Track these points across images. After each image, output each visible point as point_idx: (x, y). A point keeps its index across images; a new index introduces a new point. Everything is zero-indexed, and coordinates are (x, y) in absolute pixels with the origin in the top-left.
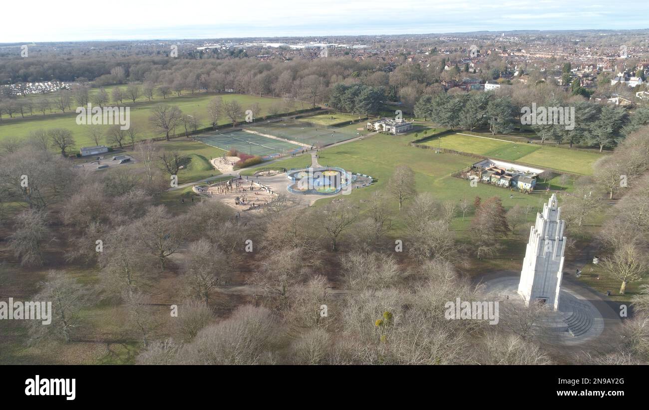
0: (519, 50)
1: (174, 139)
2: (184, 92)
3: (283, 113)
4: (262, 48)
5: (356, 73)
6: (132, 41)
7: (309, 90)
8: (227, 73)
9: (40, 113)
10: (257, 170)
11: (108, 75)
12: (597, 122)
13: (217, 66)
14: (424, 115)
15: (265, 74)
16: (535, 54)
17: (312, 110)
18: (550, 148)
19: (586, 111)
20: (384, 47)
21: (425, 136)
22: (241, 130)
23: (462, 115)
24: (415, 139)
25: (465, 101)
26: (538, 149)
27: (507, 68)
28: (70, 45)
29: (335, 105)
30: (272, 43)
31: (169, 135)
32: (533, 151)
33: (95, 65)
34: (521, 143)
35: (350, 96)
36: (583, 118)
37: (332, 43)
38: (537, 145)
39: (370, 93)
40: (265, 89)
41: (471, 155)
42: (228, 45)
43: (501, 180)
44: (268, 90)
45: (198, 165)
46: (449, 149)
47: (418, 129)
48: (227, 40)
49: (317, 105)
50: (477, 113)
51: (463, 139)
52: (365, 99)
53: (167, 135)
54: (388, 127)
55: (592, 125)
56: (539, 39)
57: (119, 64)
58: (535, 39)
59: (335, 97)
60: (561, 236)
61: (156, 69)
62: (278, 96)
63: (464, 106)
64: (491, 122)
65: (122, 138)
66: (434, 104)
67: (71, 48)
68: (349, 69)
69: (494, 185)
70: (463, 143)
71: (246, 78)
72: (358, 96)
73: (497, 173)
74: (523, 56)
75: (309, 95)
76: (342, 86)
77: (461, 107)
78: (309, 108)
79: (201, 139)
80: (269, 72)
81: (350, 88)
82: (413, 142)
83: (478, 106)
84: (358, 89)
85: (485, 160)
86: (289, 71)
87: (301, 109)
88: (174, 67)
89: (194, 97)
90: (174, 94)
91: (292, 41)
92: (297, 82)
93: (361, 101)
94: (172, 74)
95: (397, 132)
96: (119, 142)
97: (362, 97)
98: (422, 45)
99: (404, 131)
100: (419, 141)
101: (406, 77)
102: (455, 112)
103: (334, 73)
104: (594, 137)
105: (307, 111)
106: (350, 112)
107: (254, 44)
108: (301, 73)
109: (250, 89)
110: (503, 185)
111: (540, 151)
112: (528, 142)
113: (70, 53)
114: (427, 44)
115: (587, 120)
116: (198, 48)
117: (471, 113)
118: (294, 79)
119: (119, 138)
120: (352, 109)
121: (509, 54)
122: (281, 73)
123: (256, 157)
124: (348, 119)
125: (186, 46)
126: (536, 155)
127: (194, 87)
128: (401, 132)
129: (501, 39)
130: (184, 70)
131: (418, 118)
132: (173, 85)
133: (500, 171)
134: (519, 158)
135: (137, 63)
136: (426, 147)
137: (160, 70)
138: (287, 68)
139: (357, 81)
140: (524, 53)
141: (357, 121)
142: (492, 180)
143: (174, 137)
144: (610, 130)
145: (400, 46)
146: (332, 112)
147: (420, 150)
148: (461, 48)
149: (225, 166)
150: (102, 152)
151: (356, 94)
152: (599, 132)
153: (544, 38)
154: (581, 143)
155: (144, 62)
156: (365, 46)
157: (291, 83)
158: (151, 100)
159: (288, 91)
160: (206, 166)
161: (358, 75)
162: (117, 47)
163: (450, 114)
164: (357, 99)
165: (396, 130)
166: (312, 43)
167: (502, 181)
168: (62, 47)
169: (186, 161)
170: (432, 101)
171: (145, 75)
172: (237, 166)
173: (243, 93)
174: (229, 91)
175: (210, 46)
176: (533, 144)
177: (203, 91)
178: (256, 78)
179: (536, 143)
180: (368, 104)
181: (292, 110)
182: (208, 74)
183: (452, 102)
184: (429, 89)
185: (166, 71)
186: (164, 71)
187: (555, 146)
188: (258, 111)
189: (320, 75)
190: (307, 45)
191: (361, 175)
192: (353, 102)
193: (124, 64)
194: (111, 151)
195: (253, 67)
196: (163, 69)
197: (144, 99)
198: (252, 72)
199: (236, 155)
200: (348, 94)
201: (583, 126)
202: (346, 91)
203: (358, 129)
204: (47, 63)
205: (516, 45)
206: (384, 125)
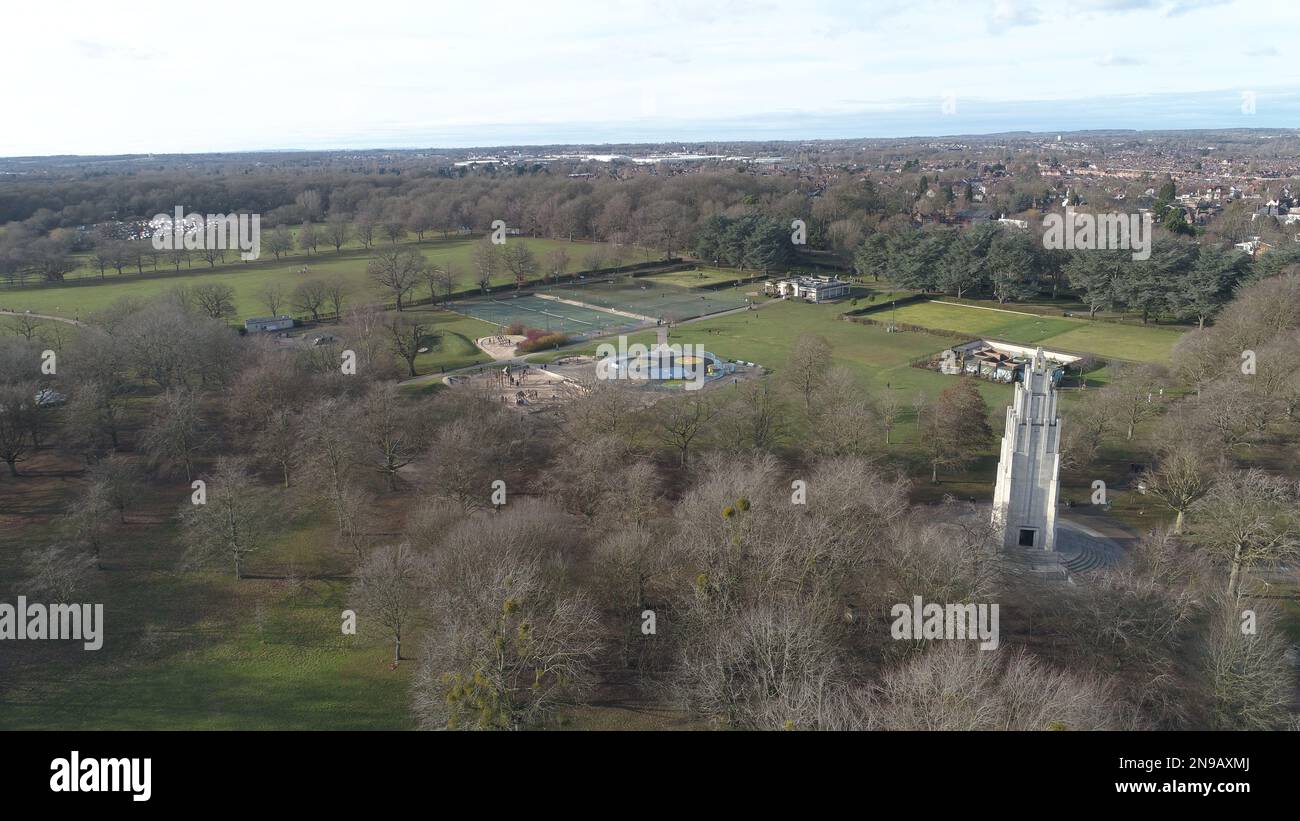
0: (1085, 165)
1: (408, 309)
2: (428, 235)
3: (610, 267)
4: (579, 162)
5: (749, 197)
6: (333, 152)
7: (660, 226)
8: (510, 199)
9: (173, 267)
10: (560, 354)
11: (291, 206)
12: (1190, 275)
13: (492, 188)
14: (872, 269)
15: (578, 201)
16: (1116, 172)
17: (664, 263)
18: (1104, 325)
19: (1170, 255)
20: (815, 161)
21: (872, 304)
22: (531, 295)
23: (941, 267)
24: (853, 308)
25: (948, 243)
26: (1081, 326)
27: (1048, 193)
28: (217, 159)
29: (707, 254)
30: (598, 154)
31: (402, 301)
32: (1071, 330)
33: (268, 188)
34: (1053, 317)
35: (734, 236)
36: (1165, 266)
37: (715, 154)
38: (1081, 321)
39: (773, 231)
40: (578, 228)
41: (953, 333)
42: (514, 159)
43: (999, 371)
44: (584, 229)
45: (453, 348)
46: (913, 324)
47: (859, 294)
48: (512, 150)
49: (674, 255)
50: (968, 261)
51: (942, 310)
52: (762, 242)
53: (399, 301)
54: (803, 289)
55: (1182, 281)
56: (1132, 146)
57: (310, 187)
58: (1122, 147)
59: (706, 238)
60: (1053, 419)
61: (379, 194)
62: (603, 239)
63: (946, 251)
64: (996, 278)
65: (318, 303)
66: (891, 249)
67: (217, 164)
68: (738, 191)
69: (987, 379)
70: (941, 316)
71: (544, 208)
72: (749, 235)
73: (993, 360)
74: (1091, 175)
75: (661, 235)
76: (721, 218)
77: (940, 253)
78: (658, 260)
79: (457, 308)
80: (588, 197)
81: (737, 221)
82: (847, 314)
83: (971, 249)
84: (751, 224)
85: (978, 340)
86: (625, 194)
87: (646, 261)
88: (411, 192)
89: (448, 241)
90: (413, 237)
91: (636, 151)
92: (639, 214)
93: (755, 245)
94: (407, 203)
95: (819, 298)
96: (314, 310)
97: (756, 237)
98: (892, 156)
99: (833, 298)
100: (857, 313)
101: (843, 203)
102: (929, 261)
103: (708, 197)
104: (1185, 303)
105: (655, 265)
106: (734, 267)
107: (564, 156)
108: (646, 198)
109: (551, 227)
110: (1002, 379)
111: (1085, 329)
112: (1065, 316)
113: (218, 172)
114: (903, 155)
115: (1172, 271)
116: (456, 164)
117: (958, 263)
118: (634, 208)
119: (313, 305)
120: (739, 260)
121: (1063, 173)
122: (611, 197)
123: (557, 334)
124: (732, 277)
125: (435, 161)
126: (1076, 335)
127: (448, 225)
128: (826, 298)
129: (1053, 147)
130: (431, 196)
131: (862, 274)
132: (411, 220)
133: (998, 357)
134: (1042, 339)
135: (345, 185)
136: (870, 322)
137: (385, 196)
138: (621, 190)
139: (751, 210)
140: (1093, 170)
141: (746, 282)
142: (983, 370)
143: (410, 304)
144: (1213, 288)
145: (848, 158)
146: (701, 267)
147: (859, 327)
148: (968, 161)
149: (500, 349)
150: (282, 327)
151: (746, 232)
152: (1193, 292)
153: (1140, 145)
154: (1164, 315)
155: (357, 183)
156: (779, 159)
157: (627, 215)
158: (369, 246)
159: (622, 229)
160: (467, 347)
161: (754, 202)
162: (305, 163)
163: (919, 265)
164: (748, 241)
165: (818, 294)
166: (675, 154)
167: (1001, 372)
168: (202, 162)
169: (432, 341)
170: (888, 243)
171: (358, 205)
172: (522, 349)
173: (539, 235)
174: (513, 232)
175: (480, 160)
176: (1073, 318)
177: (464, 231)
178: (562, 207)
179: (1080, 317)
180: (768, 251)
181: (627, 263)
182: (476, 201)
183: (922, 244)
184: (886, 224)
185: (397, 198)
186: (393, 198)
187: (1114, 322)
188: (565, 263)
189: (682, 200)
190: (665, 158)
191: (745, 364)
192: (741, 247)
193: (319, 186)
194: (298, 325)
195: (559, 188)
196: (391, 193)
197: (356, 244)
198: (557, 197)
199: (520, 333)
200: (732, 232)
201: (1164, 282)
202: (728, 228)
203: (748, 294)
204: (180, 184)
205: (1081, 155)
206: (796, 287)
